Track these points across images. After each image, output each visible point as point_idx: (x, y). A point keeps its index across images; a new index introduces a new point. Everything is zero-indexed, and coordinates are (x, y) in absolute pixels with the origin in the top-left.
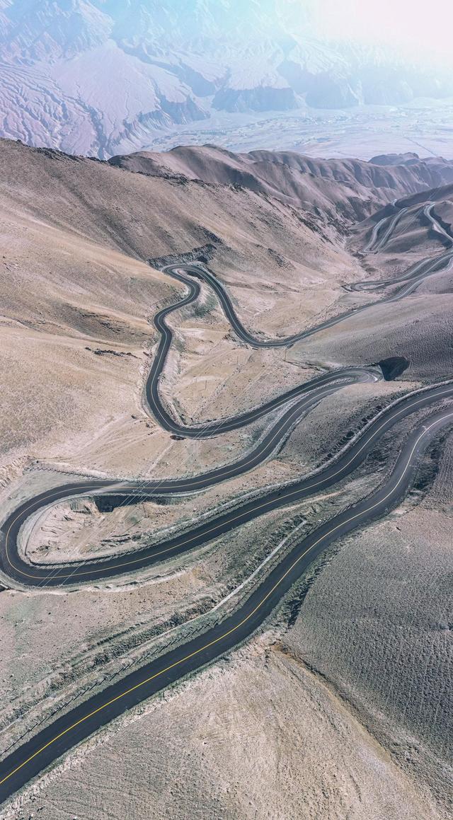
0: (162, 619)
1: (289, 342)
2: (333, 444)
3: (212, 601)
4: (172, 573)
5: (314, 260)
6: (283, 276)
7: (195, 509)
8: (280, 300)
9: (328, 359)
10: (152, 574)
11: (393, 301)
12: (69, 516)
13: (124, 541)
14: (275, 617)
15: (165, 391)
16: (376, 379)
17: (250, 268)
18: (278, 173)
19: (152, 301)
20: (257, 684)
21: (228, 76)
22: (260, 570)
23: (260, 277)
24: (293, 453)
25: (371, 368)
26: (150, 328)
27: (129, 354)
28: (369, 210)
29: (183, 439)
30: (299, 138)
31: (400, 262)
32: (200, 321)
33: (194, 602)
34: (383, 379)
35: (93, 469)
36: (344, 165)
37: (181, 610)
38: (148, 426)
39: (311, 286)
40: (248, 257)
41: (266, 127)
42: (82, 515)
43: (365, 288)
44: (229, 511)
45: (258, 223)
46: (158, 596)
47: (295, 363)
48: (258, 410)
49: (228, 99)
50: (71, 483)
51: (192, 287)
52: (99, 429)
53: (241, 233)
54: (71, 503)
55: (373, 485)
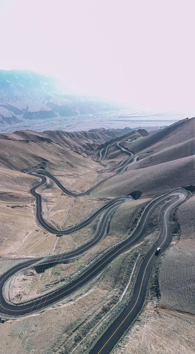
0: (98, 311)
1: (88, 193)
2: (131, 224)
3: (117, 297)
4: (87, 291)
5: (84, 164)
6: (75, 171)
7: (84, 262)
8: (77, 179)
9: (107, 196)
10: (77, 294)
11: (120, 174)
12: (25, 278)
13: (56, 283)
14: (148, 296)
15: (46, 218)
16: (131, 200)
17: (61, 169)
18: (58, 137)
19: (28, 185)
20: (161, 325)
21: (28, 108)
22: (132, 278)
23: (66, 172)
24: (115, 232)
25: (127, 196)
26: (30, 195)
27: (26, 206)
28: (95, 147)
29: (62, 236)
30: (60, 126)
31: (115, 162)
32: (49, 190)
33: (109, 300)
34: (134, 200)
35: (28, 255)
36: (80, 133)
37: (105, 305)
38: (45, 233)
39: (86, 173)
40: (60, 166)
41: (46, 123)
42: (30, 277)
43: (106, 171)
44: (101, 259)
45: (60, 153)
46: (89, 302)
47: (95, 200)
48: (89, 219)
49: (29, 115)
50: (21, 263)
51: (43, 179)
52: (24, 238)
53: (55, 158)
54: (24, 272)
55: (158, 236)
